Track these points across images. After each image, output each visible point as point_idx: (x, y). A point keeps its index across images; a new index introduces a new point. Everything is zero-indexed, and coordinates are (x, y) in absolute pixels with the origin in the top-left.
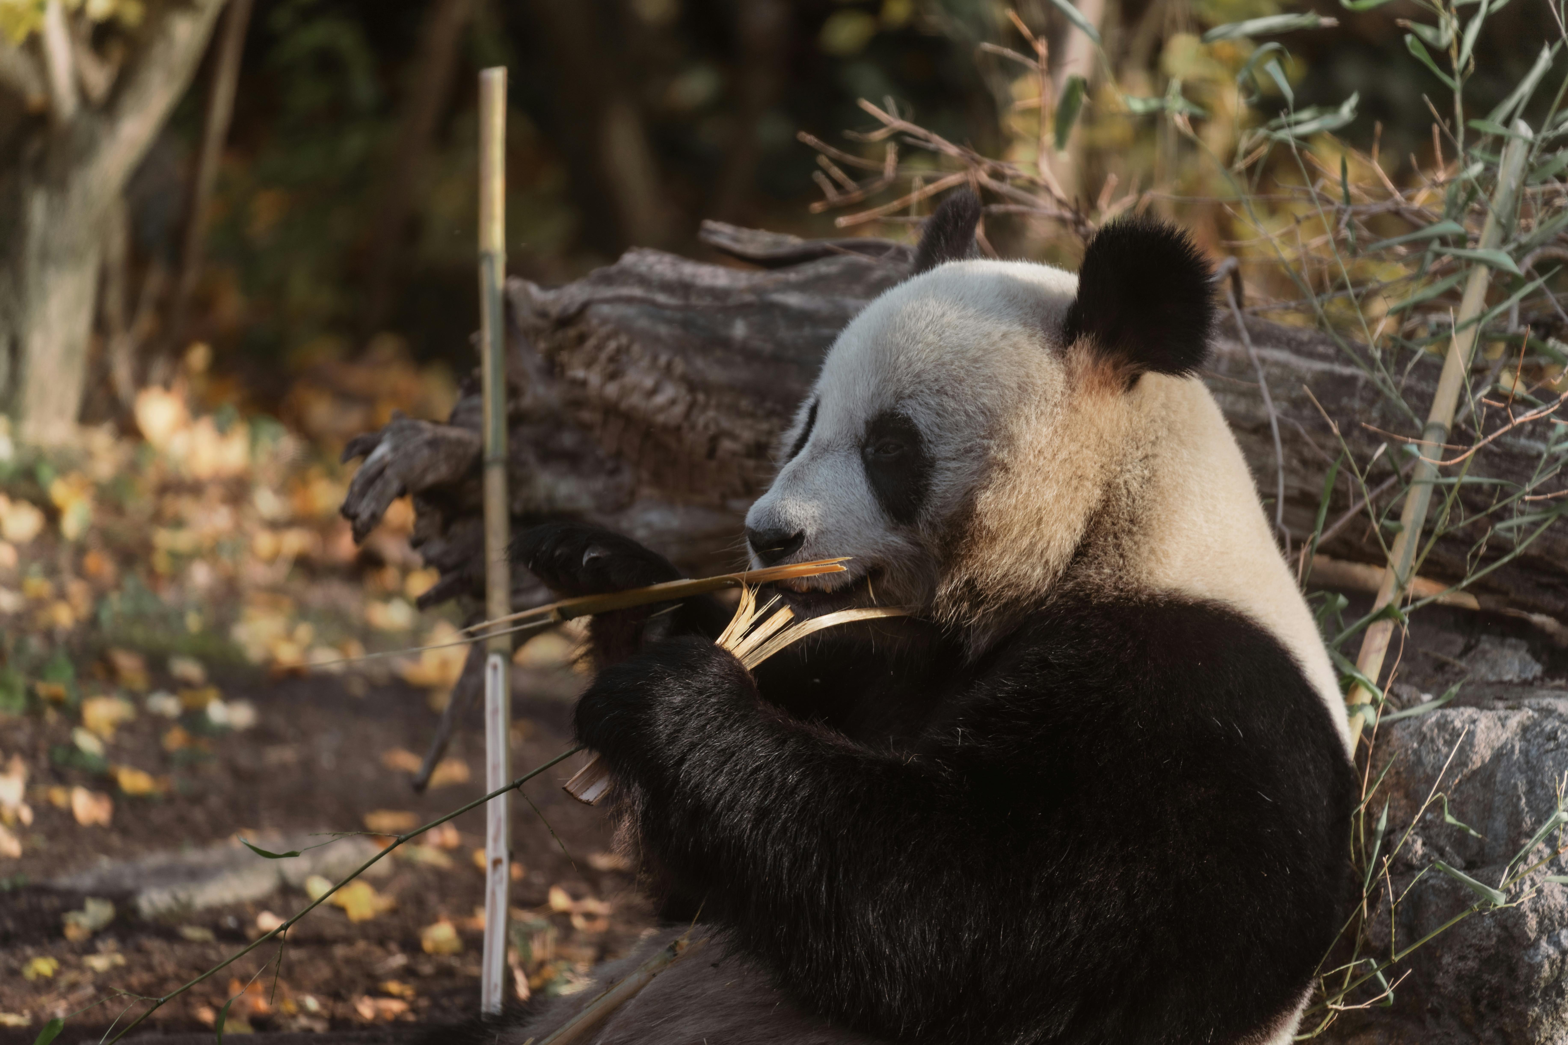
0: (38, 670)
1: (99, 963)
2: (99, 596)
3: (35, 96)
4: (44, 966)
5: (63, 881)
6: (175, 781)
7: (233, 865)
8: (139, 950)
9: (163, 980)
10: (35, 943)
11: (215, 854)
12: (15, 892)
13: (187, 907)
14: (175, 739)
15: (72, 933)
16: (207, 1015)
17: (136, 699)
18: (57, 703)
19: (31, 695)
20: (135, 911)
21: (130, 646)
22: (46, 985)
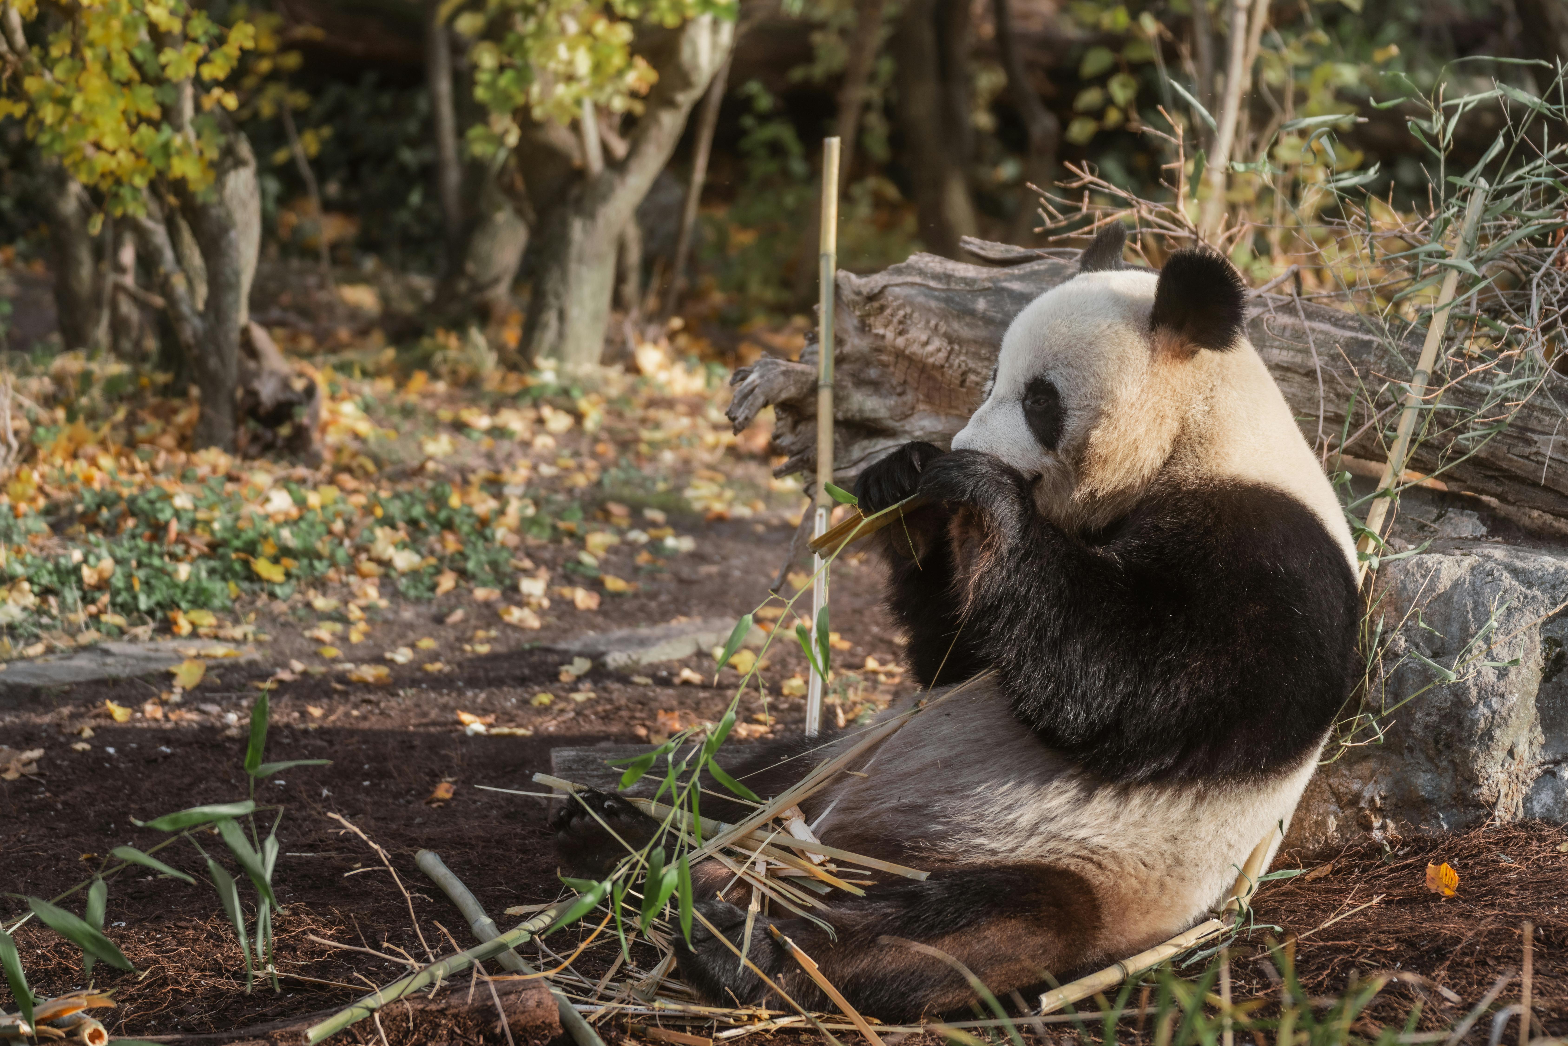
0: (559, 515)
1: (579, 697)
2: (604, 469)
3: (577, 161)
4: (545, 698)
5: (562, 645)
6: (641, 585)
7: (667, 637)
8: (605, 689)
9: (619, 709)
10: (540, 684)
11: (659, 630)
12: (531, 651)
13: (637, 663)
14: (643, 558)
15: (564, 678)
16: (642, 732)
17: (621, 532)
18: (571, 534)
19: (554, 528)
20: (604, 665)
21: (620, 500)
22: (544, 710)
